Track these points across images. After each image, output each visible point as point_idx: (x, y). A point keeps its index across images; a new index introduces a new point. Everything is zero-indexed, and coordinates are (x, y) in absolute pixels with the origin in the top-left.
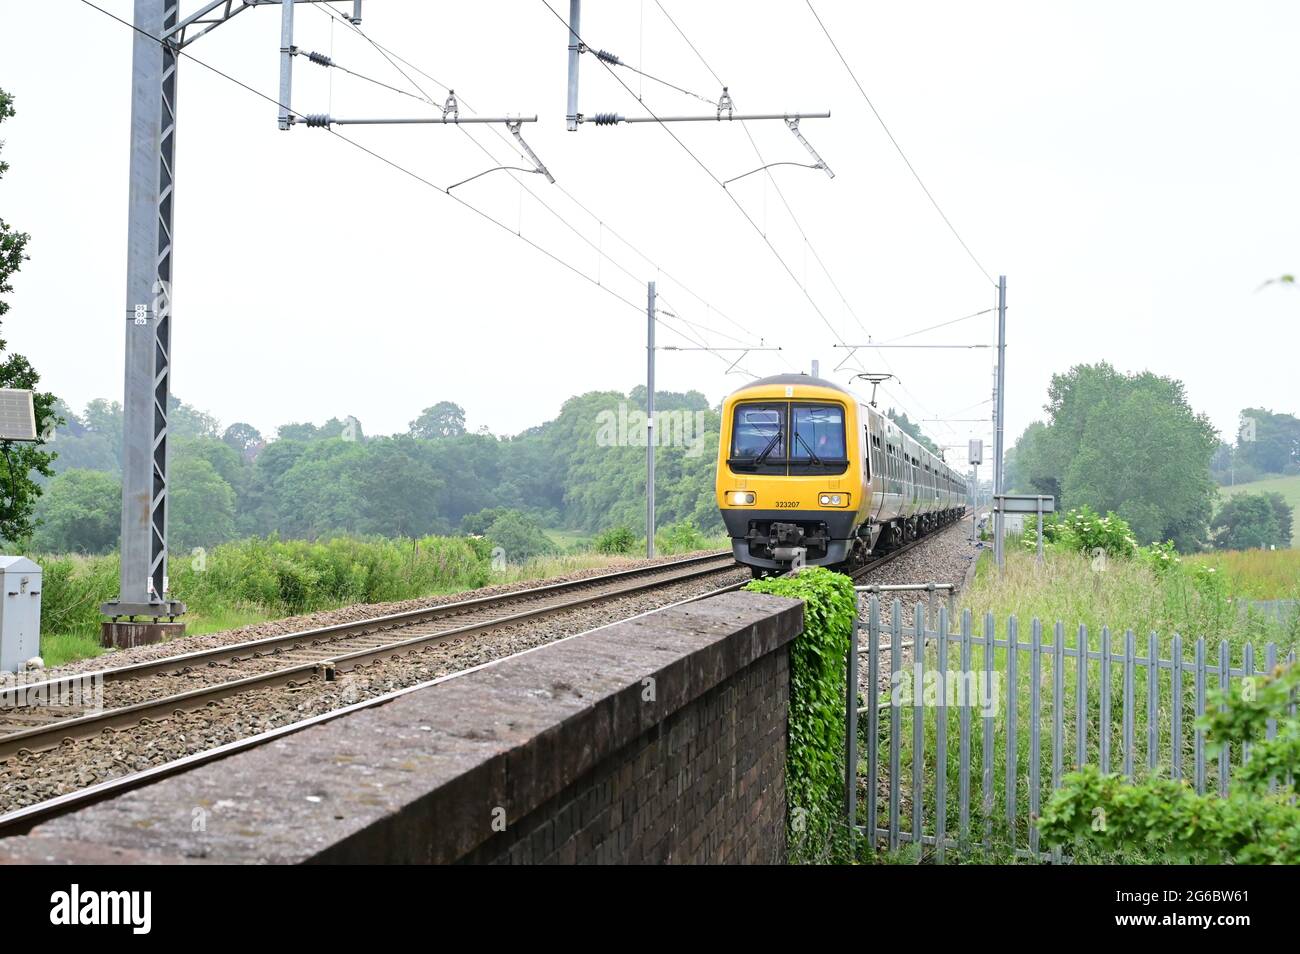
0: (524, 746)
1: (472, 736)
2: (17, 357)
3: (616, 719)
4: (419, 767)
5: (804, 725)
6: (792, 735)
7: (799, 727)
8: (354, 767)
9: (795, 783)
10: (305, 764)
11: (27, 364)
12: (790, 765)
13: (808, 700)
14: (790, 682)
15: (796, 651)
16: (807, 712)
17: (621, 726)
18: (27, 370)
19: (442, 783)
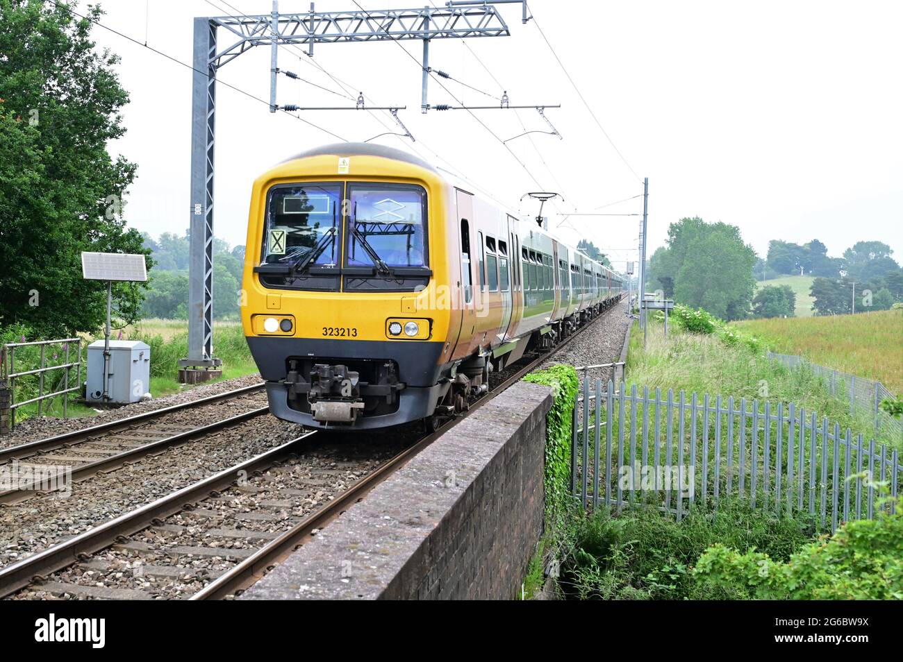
0: (437, 528)
1: (411, 523)
2: (133, 229)
3: (474, 493)
4: (390, 551)
5: (553, 451)
6: (547, 458)
7: (550, 453)
8: (359, 553)
9: (548, 481)
10: (335, 553)
11: (137, 232)
12: (546, 472)
13: (555, 438)
14: (546, 431)
15: (549, 415)
16: (554, 444)
17: (476, 495)
18: (137, 236)
19: (404, 563)
